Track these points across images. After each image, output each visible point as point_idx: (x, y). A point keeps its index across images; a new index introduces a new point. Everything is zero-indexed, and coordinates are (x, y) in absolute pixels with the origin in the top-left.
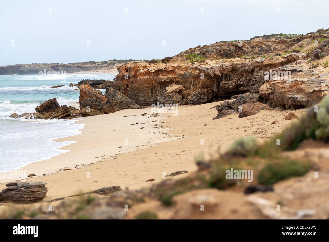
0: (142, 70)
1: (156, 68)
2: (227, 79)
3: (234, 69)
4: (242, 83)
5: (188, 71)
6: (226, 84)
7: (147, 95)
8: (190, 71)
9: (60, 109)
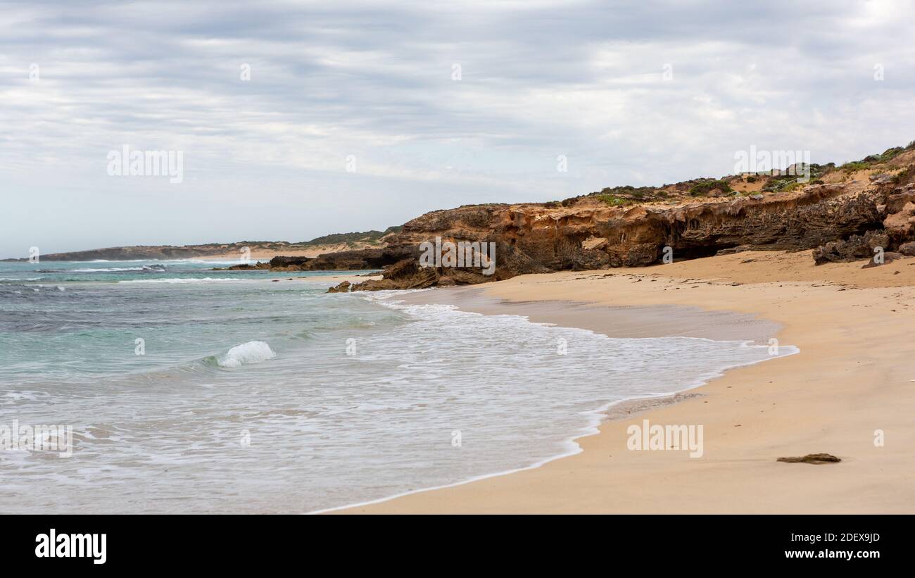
0: (538, 217)
1: (563, 214)
2: (694, 227)
3: (707, 212)
4: (720, 233)
5: (616, 217)
6: (692, 234)
7: (549, 253)
8: (619, 217)
9: (423, 275)
